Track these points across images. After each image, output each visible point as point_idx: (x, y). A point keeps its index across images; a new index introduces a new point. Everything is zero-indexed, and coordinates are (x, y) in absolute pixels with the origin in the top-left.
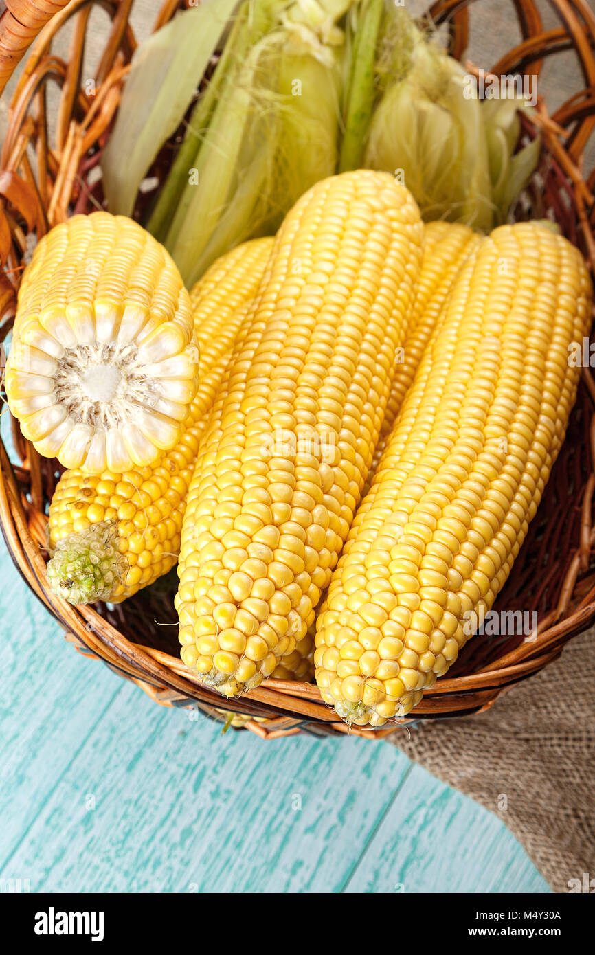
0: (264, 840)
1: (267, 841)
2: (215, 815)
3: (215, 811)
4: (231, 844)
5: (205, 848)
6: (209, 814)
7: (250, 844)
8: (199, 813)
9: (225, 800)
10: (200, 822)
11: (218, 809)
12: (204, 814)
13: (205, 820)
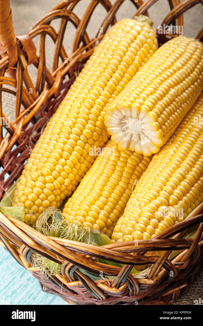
0: (45, 297)
1: (46, 298)
2: (27, 287)
3: (27, 285)
4: (31, 298)
5: (20, 298)
6: (25, 286)
7: (39, 298)
8: (21, 286)
9: (32, 282)
10: (20, 289)
11: (29, 285)
12: (23, 286)
13: (23, 288)
